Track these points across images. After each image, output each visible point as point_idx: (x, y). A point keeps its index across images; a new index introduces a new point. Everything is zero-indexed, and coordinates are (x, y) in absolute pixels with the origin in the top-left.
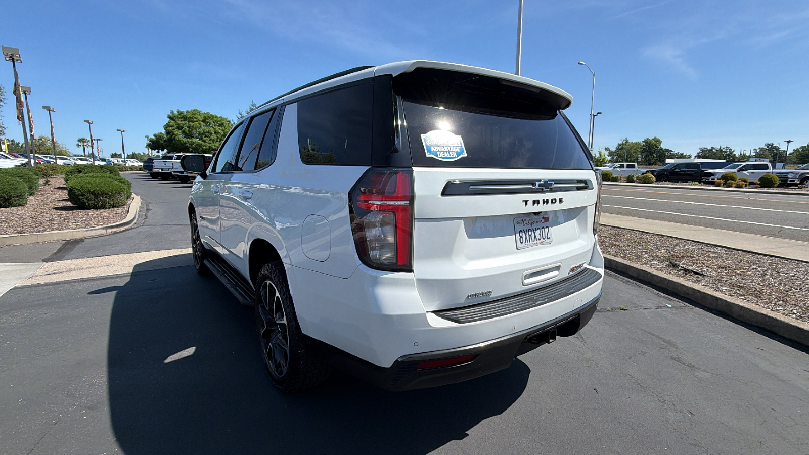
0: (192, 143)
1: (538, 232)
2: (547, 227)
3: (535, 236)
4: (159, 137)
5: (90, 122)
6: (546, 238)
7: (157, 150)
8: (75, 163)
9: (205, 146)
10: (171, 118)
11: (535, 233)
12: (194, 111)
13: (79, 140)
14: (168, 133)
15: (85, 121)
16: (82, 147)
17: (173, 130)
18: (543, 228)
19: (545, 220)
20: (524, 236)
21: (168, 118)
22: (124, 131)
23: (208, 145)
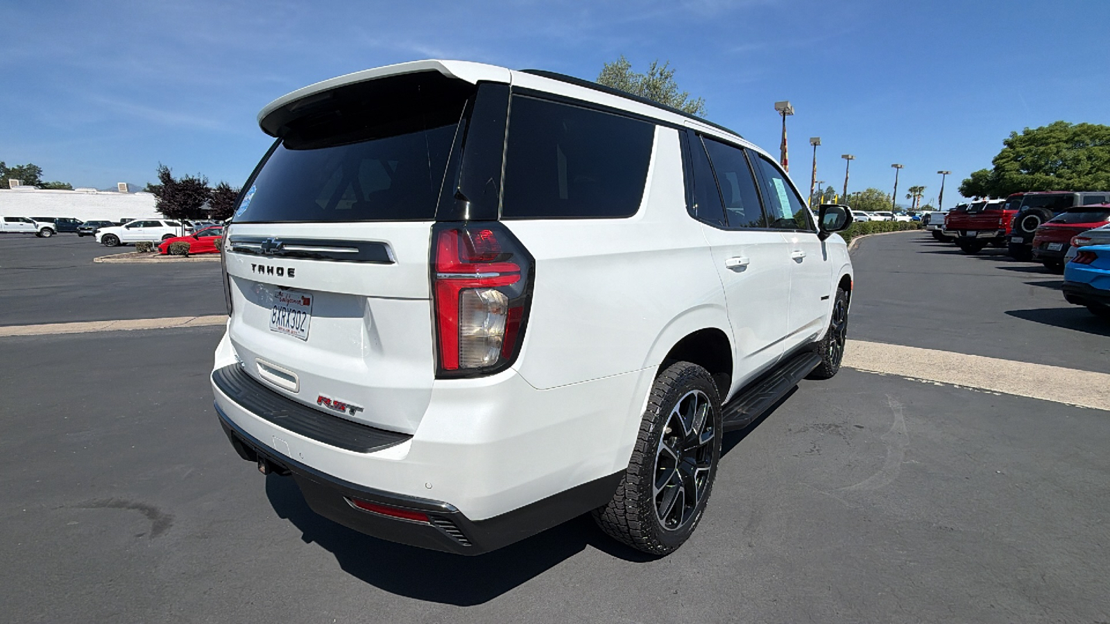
0: (1035, 180)
1: (292, 315)
2: (304, 313)
3: (288, 321)
4: (977, 177)
5: (899, 166)
6: (299, 329)
7: (974, 197)
8: (870, 219)
9: (1058, 184)
10: (1010, 144)
11: (289, 314)
12: (1056, 124)
13: (911, 190)
14: (998, 168)
15: (893, 166)
16: (912, 198)
17: (1004, 163)
18: (299, 312)
19: (304, 302)
20: (277, 315)
21: (1005, 144)
22: (947, 173)
23: (1065, 181)
